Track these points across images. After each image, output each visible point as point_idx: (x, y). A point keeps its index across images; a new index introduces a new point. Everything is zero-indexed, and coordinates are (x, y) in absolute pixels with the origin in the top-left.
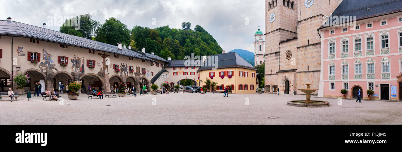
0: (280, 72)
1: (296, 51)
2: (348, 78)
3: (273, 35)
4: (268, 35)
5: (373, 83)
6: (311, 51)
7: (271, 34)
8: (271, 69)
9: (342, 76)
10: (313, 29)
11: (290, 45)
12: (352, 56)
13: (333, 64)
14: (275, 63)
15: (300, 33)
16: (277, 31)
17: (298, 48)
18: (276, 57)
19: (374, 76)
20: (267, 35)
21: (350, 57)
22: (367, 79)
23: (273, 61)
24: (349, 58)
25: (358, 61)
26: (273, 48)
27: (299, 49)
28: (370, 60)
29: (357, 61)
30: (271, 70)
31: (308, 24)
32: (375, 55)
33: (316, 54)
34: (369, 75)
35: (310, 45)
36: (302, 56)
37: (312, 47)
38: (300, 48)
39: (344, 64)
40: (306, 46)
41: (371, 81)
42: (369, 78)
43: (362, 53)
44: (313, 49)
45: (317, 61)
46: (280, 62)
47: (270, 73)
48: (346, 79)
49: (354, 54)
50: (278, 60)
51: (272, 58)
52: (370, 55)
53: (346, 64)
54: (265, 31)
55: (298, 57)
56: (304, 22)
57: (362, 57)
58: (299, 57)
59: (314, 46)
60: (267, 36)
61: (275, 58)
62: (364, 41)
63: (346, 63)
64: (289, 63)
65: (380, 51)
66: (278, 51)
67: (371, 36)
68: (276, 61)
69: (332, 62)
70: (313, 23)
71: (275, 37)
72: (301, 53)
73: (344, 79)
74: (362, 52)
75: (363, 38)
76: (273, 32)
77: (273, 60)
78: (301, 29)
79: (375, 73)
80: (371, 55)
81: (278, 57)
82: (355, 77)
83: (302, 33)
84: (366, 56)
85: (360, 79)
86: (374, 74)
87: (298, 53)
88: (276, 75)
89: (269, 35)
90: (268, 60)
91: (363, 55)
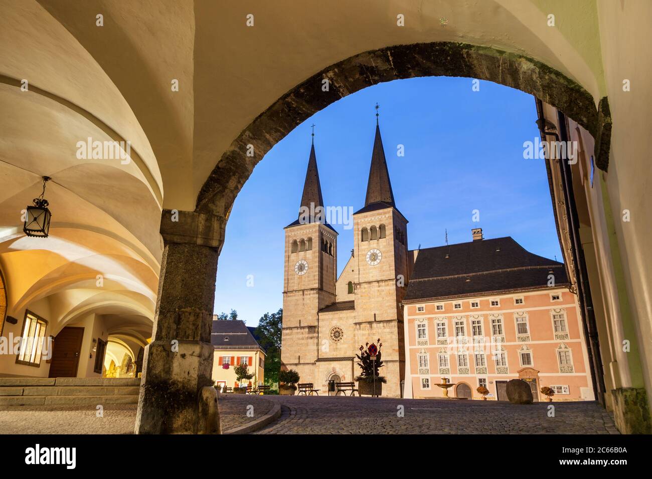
0: (319, 360)
1: (352, 329)
2: (449, 372)
3: (302, 296)
4: (291, 294)
5: (484, 380)
6: (380, 331)
7: (297, 293)
8: (299, 354)
9: (440, 369)
10: (383, 298)
11: (340, 319)
13: (425, 353)
14: (308, 345)
15: (360, 301)
16: (312, 292)
17: (356, 324)
18: (311, 335)
19: (486, 370)
20: (289, 294)
22: (477, 374)
23: (303, 341)
26: (302, 319)
27: (358, 326)
30: (298, 356)
31: (373, 289)
33: (389, 336)
34: (479, 369)
35: (380, 322)
36: (364, 338)
37: (381, 325)
38: (360, 324)
40: (370, 323)
41: (482, 376)
42: (480, 373)
44: (383, 328)
45: (391, 346)
46: (318, 344)
47: (296, 361)
48: (446, 373)
50: (316, 341)
51: (301, 336)
54: (284, 287)
55: (356, 338)
56: (366, 286)
58: (358, 338)
59: (385, 324)
60: (290, 296)
61: (307, 335)
62: (468, 324)
63: (445, 352)
64: (338, 347)
66: (316, 324)
67: (479, 319)
68: (310, 341)
69: (423, 350)
70: (383, 291)
71: (308, 301)
72: (361, 332)
73: (443, 373)
75: (467, 321)
76: (303, 291)
77: (303, 339)
78: (361, 296)
79: (486, 366)
81: (315, 335)
82: (459, 371)
83: (362, 302)
85: (467, 374)
86: (486, 368)
87: (356, 332)
88: (311, 366)
89: (295, 296)
90: (292, 339)
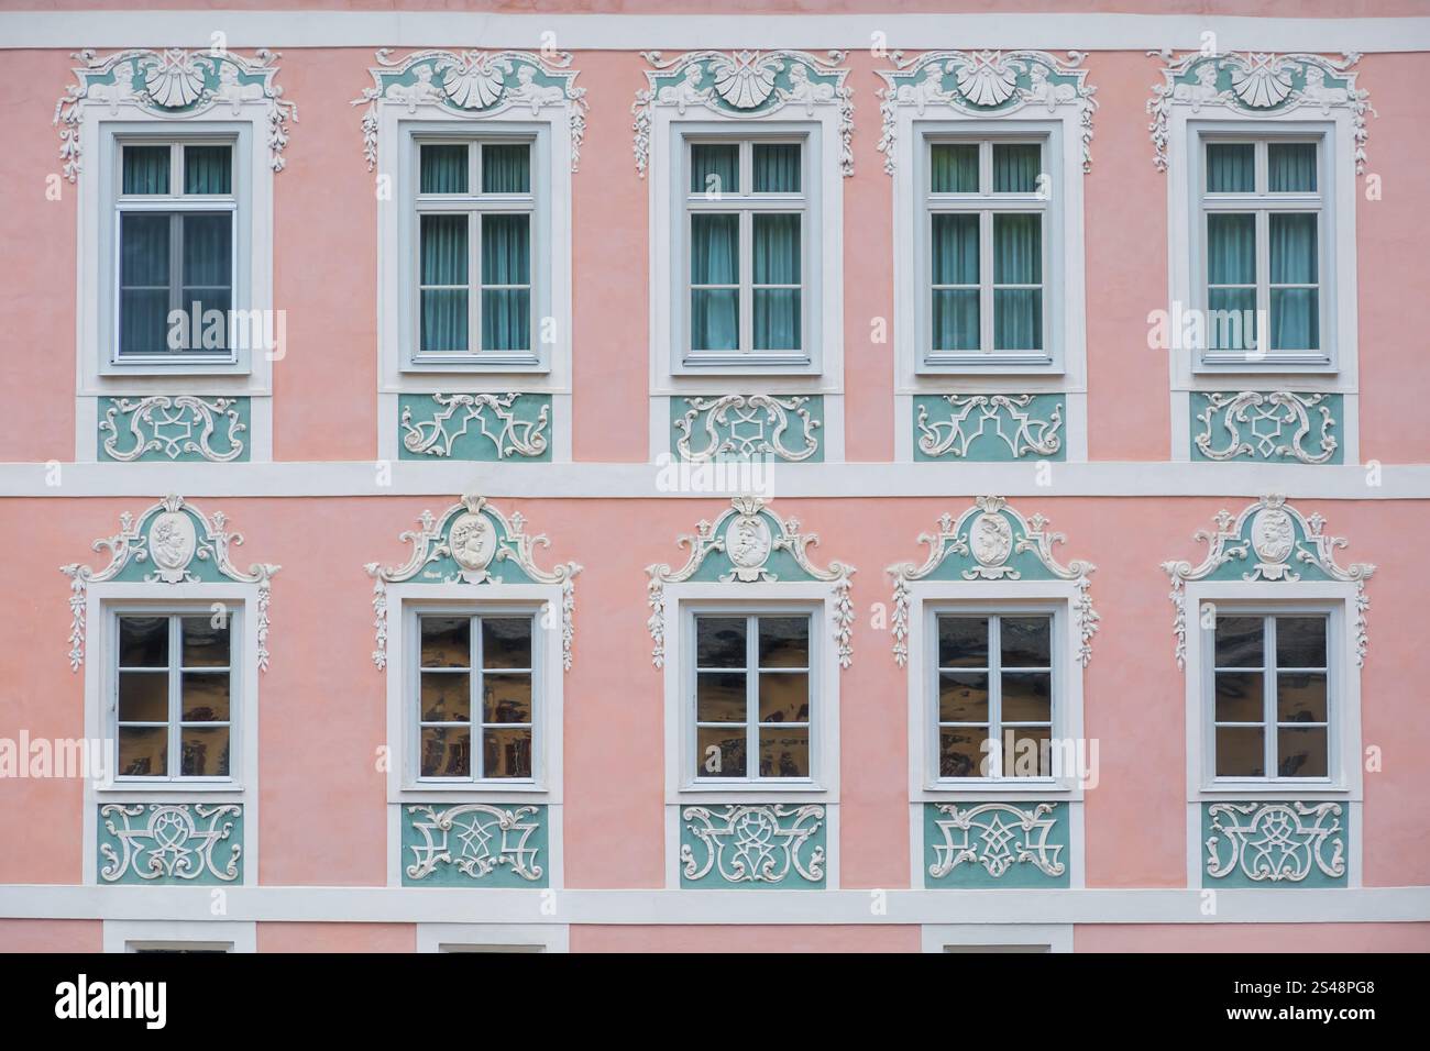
2: (542, 858)
12: (638, 449)
19: (1060, 832)
21: (579, 451)
22: (932, 881)
24: (565, 474)
25: (748, 545)
28: (986, 544)
29: (733, 542)
32: (1080, 473)
34: (962, 819)
39: (449, 589)
42: (970, 874)
43: (833, 410)
48: (503, 874)
49: (660, 415)
52: (989, 449)
53: (498, 590)
57: (838, 475)
62: (868, 177)
63: (500, 566)
65: (1180, 408)
67: (1021, 118)
69: (183, 525)
73: (445, 873)
74: (833, 383)
75: (863, 129)
80: (1002, 455)
82: (687, 836)
84: (903, 475)
85: (796, 880)
91: (853, 452)
